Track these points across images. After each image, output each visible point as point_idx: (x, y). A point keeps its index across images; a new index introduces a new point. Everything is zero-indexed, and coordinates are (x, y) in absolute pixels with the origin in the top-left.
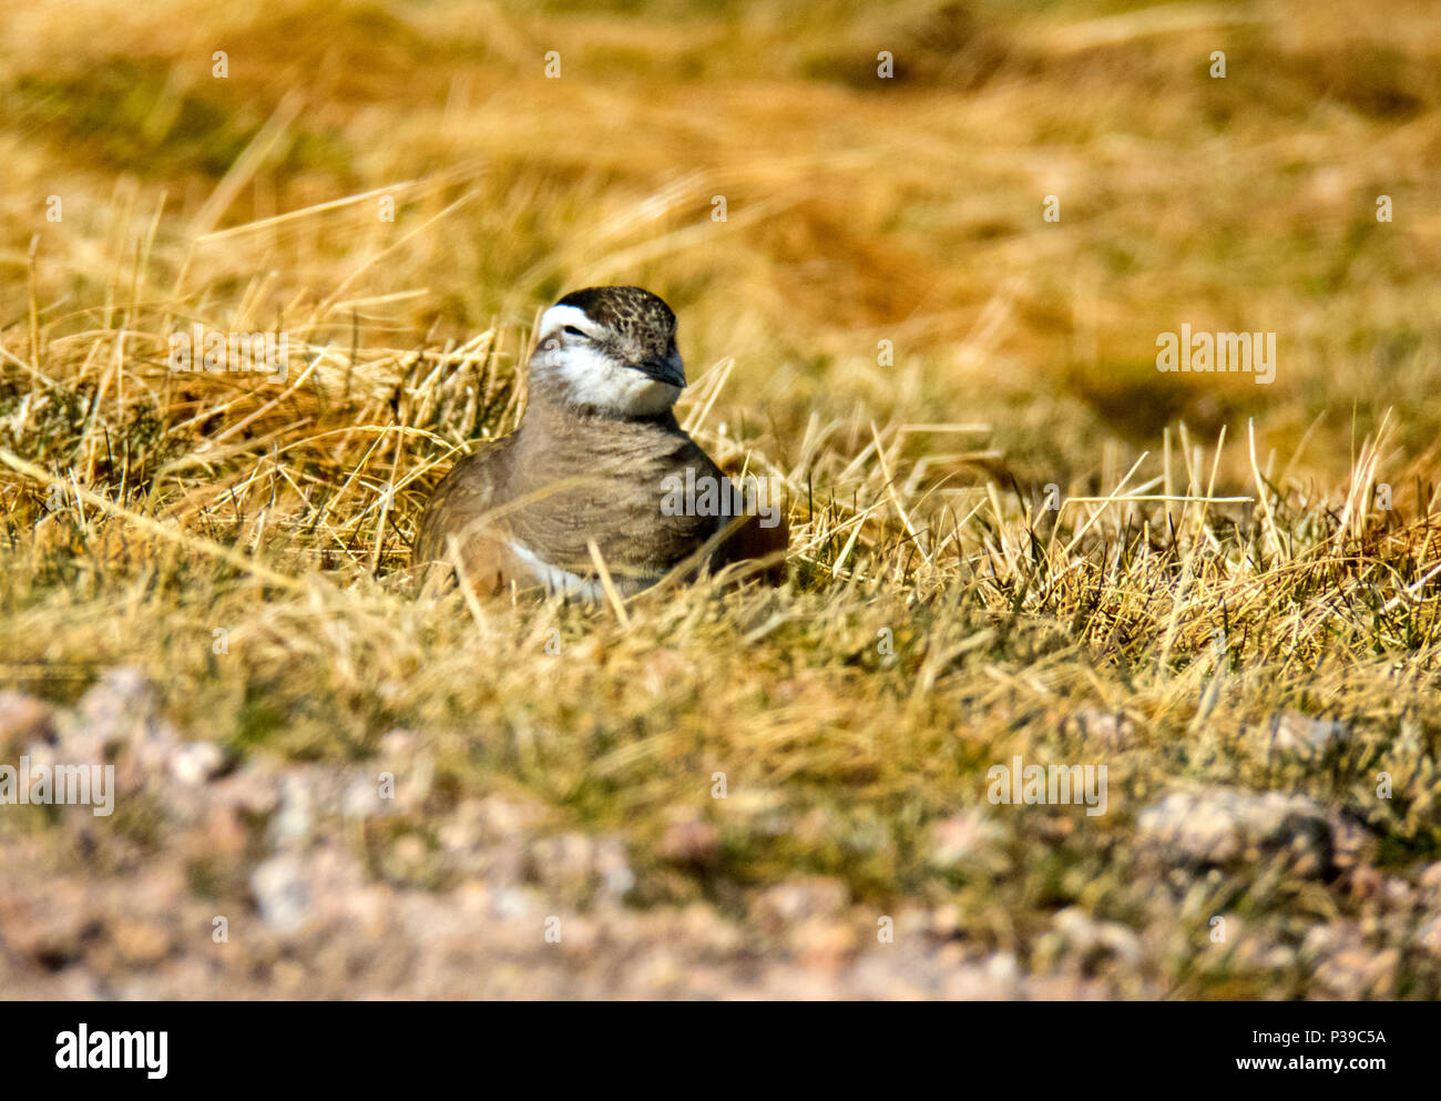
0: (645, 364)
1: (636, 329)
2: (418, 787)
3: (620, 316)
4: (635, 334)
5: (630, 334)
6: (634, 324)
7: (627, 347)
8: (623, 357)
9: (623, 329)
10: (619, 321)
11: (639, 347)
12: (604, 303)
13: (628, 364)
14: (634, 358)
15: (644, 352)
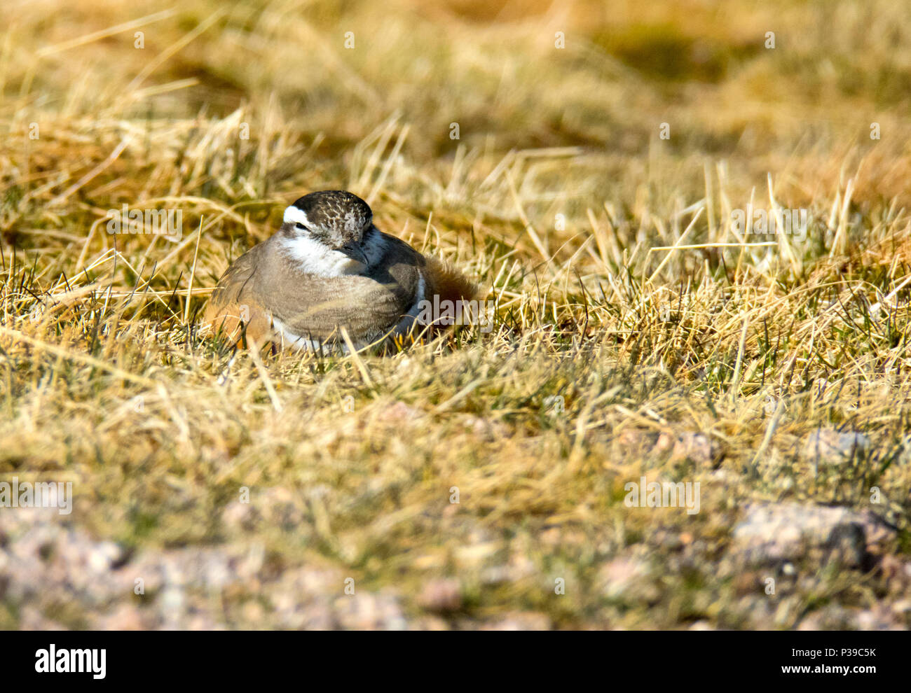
0: (346, 248)
1: (338, 224)
2: (253, 563)
3: (329, 217)
4: (338, 227)
5: (335, 227)
6: (337, 221)
7: (333, 237)
8: (331, 243)
9: (330, 225)
10: (327, 220)
11: (341, 237)
12: (319, 208)
13: (335, 248)
14: (339, 244)
15: (344, 240)
